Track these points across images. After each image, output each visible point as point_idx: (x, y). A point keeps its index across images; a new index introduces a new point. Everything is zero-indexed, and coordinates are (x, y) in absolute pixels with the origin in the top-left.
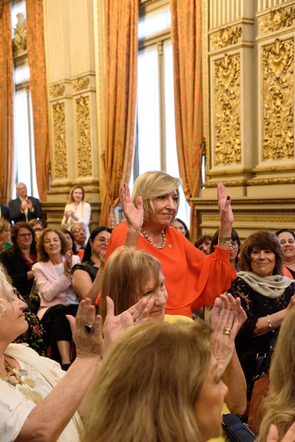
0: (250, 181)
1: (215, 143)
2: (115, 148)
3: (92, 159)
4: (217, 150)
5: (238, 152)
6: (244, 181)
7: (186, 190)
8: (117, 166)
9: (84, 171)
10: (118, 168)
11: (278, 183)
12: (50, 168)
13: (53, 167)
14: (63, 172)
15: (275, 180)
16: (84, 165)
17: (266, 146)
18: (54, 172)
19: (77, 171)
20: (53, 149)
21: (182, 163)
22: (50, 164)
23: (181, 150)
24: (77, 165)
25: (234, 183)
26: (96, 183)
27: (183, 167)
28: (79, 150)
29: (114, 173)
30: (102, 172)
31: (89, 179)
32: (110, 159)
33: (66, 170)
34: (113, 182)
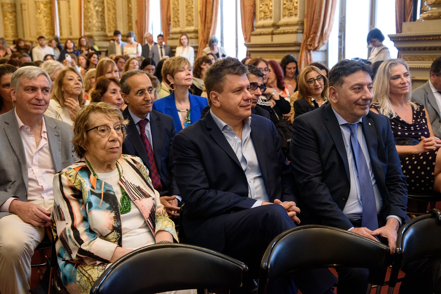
0: (275, 32)
1: (260, 5)
2: (208, 6)
3: (194, 14)
4: (261, 9)
5: (271, 11)
6: (273, 31)
7: (245, 37)
8: (208, 20)
9: (190, 23)
10: (209, 21)
11: (288, 33)
12: (170, 20)
13: (172, 20)
14: (177, 24)
15: (286, 31)
16: (189, 18)
17: (285, 8)
18: (172, 23)
19: (185, 22)
20: (172, 6)
21: (243, 18)
22: (170, 17)
23: (243, 9)
24: (185, 18)
25: (267, 32)
26: (196, 32)
27: (243, 21)
28: (187, 7)
29: (206, 25)
30: (200, 24)
31: (192, 28)
32: (204, 14)
33: (179, 21)
34: (206, 31)
